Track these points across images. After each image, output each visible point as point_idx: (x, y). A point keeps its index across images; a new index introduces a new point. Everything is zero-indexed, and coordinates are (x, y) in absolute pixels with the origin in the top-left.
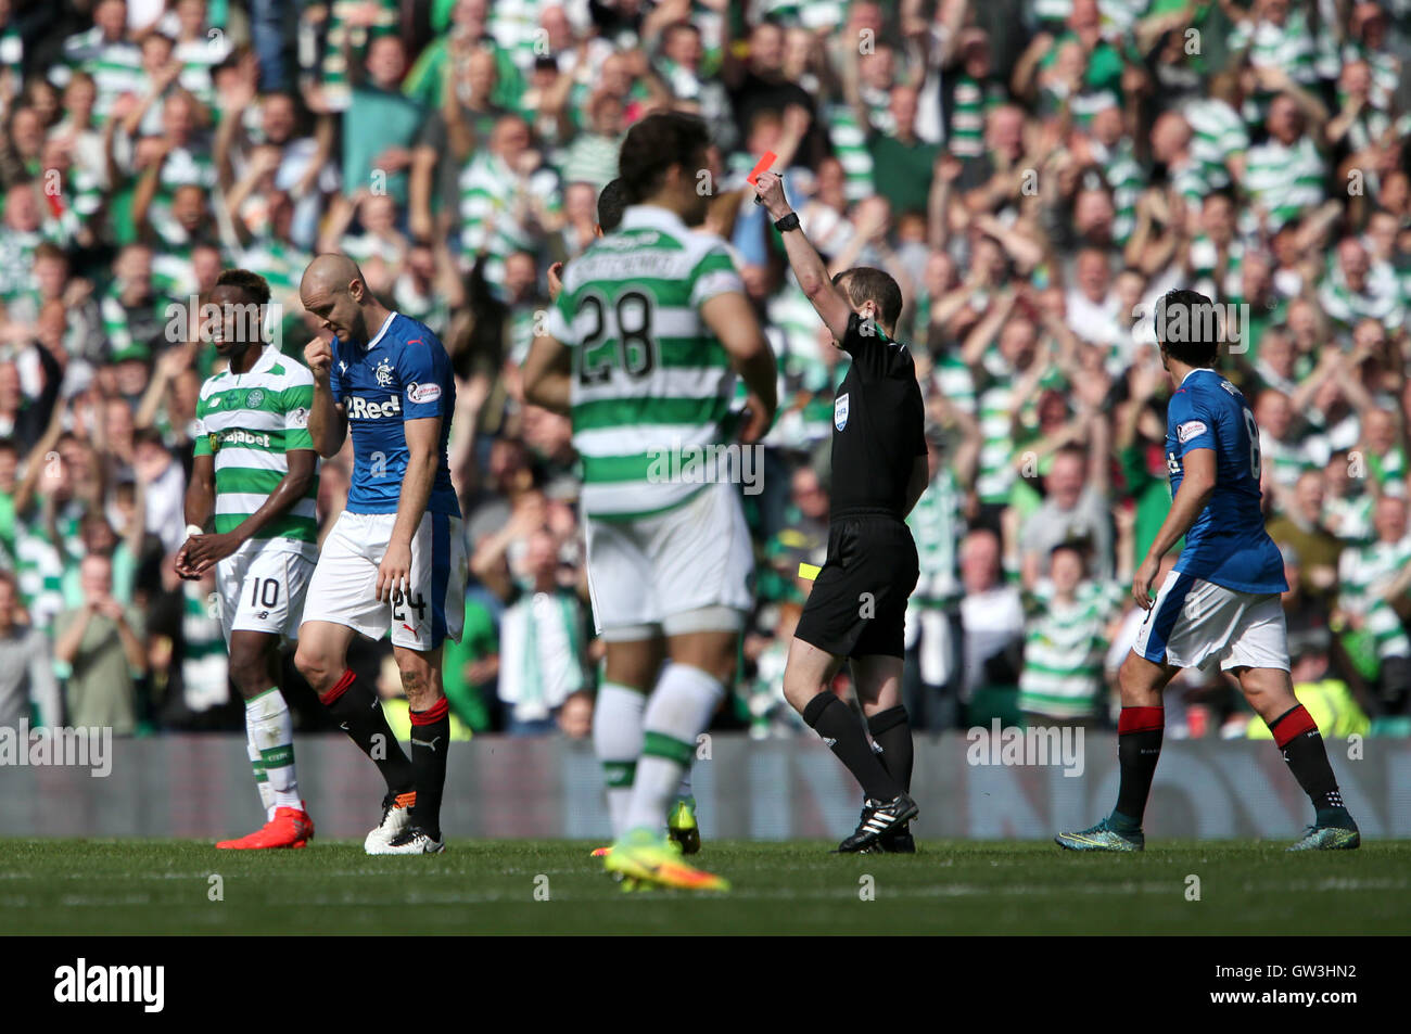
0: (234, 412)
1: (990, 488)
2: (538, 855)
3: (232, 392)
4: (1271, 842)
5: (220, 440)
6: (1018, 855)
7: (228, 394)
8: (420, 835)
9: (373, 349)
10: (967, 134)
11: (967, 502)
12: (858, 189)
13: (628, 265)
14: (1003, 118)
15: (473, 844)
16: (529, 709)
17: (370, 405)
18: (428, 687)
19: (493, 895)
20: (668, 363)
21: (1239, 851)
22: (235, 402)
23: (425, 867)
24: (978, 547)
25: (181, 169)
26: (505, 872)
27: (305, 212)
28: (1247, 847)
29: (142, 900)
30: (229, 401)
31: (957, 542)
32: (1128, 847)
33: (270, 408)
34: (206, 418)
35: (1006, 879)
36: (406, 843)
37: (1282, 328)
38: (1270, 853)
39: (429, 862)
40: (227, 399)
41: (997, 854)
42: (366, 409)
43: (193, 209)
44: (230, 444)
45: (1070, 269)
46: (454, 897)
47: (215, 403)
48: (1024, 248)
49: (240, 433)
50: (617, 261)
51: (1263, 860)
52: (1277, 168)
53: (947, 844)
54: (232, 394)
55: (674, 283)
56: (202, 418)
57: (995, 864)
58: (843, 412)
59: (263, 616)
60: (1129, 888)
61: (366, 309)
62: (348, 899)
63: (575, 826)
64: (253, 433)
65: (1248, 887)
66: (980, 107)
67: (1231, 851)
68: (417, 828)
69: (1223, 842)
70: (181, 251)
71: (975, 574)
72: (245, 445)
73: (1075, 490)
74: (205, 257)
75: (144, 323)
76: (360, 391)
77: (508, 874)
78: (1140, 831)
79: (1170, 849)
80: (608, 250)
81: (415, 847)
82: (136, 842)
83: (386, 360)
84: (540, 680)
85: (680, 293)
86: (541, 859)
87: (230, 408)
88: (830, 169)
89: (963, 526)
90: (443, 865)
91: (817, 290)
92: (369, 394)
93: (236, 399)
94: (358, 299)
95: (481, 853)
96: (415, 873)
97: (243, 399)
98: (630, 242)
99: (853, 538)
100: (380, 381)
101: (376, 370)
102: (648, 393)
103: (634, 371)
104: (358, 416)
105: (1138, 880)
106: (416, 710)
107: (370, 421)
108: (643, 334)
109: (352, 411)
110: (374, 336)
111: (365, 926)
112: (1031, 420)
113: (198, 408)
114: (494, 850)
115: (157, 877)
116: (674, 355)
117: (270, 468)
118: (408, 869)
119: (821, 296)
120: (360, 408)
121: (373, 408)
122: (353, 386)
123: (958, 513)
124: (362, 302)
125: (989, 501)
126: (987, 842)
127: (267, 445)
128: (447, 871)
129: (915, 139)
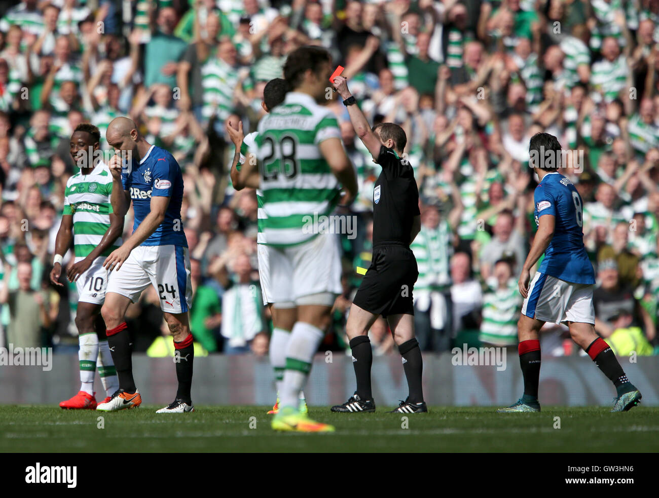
0: (83, 194)
1: (465, 232)
2: (241, 413)
3: (82, 184)
4: (604, 408)
5: (75, 208)
6: (479, 414)
7: (79, 185)
8: (182, 403)
9: (143, 164)
10: (455, 56)
11: (454, 239)
12: (400, 84)
13: (286, 122)
14: (473, 48)
15: (208, 408)
16: (236, 341)
17: (142, 192)
18: (182, 330)
19: (219, 433)
20: (304, 172)
21: (588, 412)
22: (83, 189)
23: (184, 419)
24: (460, 260)
25: (65, 73)
26: (224, 422)
27: (126, 95)
28: (592, 410)
29: (44, 435)
30: (80, 188)
31: (449, 258)
32: (533, 410)
33: (100, 192)
34: (69, 196)
35: (473, 426)
36: (175, 407)
37: (610, 153)
38: (604, 413)
39: (187, 417)
40: (79, 188)
41: (468, 413)
42: (140, 194)
43: (71, 93)
44: (80, 210)
45: (505, 124)
46: (198, 434)
47: (73, 189)
48: (483, 113)
49: (85, 204)
50: (281, 120)
51: (600, 416)
52: (607, 73)
53: (444, 408)
54: (81, 185)
55: (307, 132)
56: (67, 196)
57: (467, 418)
58: (378, 194)
59: (95, 295)
60: (534, 430)
61: (139, 144)
62: (146, 435)
63: (259, 399)
64: (91, 204)
65: (593, 430)
66: (461, 43)
67: (584, 412)
68: (180, 400)
69: (580, 407)
70: (64, 114)
71: (458, 274)
72: (87, 210)
73: (508, 233)
74: (75, 117)
75: (46, 149)
76: (137, 185)
77: (226, 423)
78: (538, 402)
79: (554, 411)
80: (278, 114)
81: (180, 409)
82: (41, 406)
83: (149, 169)
84: (242, 327)
85: (310, 137)
86: (242, 415)
87: (81, 192)
88: (385, 74)
89: (452, 250)
90: (194, 418)
91: (364, 134)
92: (141, 187)
93: (83, 187)
94: (135, 139)
95: (212, 412)
96: (180, 422)
97: (87, 188)
98: (288, 111)
99: (383, 256)
100: (146, 180)
101: (144, 175)
102: (294, 186)
103: (288, 175)
104: (136, 197)
105: (538, 426)
106: (177, 341)
107: (142, 200)
108: (292, 157)
109: (133, 195)
110: (143, 158)
111: (154, 448)
112: (485, 198)
113: (66, 191)
114: (219, 411)
115: (52, 424)
116: (307, 168)
117: (99, 222)
118: (177, 420)
119: (366, 137)
120: (136, 193)
121: (143, 194)
122: (133, 182)
123: (450, 244)
124: (136, 141)
125: (464, 238)
126: (463, 407)
127: (98, 210)
128: (196, 421)
129: (428, 58)
